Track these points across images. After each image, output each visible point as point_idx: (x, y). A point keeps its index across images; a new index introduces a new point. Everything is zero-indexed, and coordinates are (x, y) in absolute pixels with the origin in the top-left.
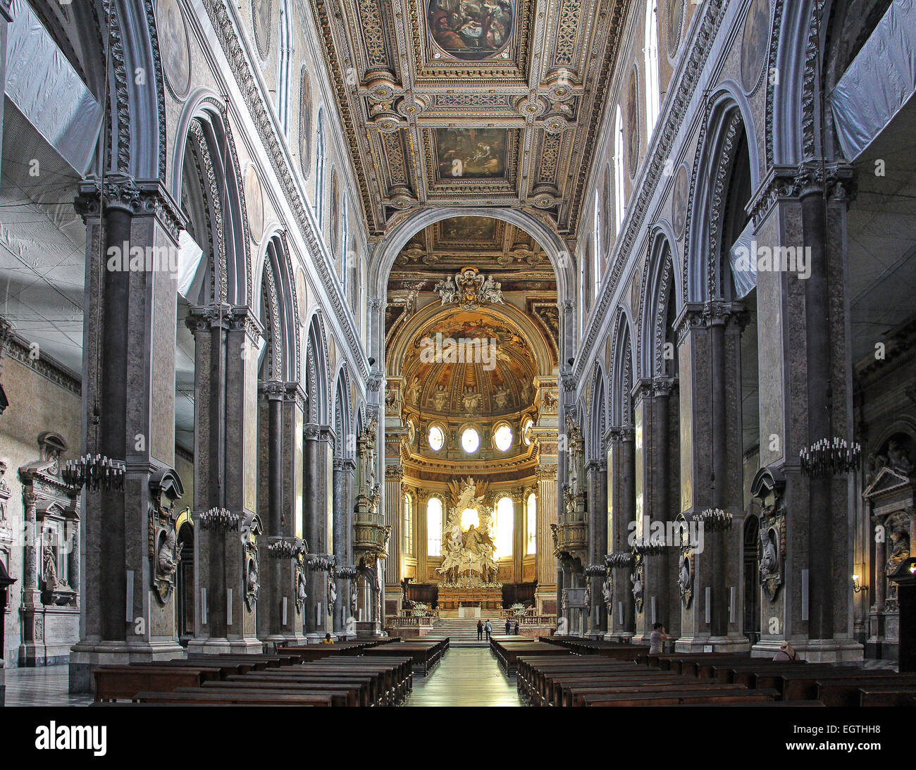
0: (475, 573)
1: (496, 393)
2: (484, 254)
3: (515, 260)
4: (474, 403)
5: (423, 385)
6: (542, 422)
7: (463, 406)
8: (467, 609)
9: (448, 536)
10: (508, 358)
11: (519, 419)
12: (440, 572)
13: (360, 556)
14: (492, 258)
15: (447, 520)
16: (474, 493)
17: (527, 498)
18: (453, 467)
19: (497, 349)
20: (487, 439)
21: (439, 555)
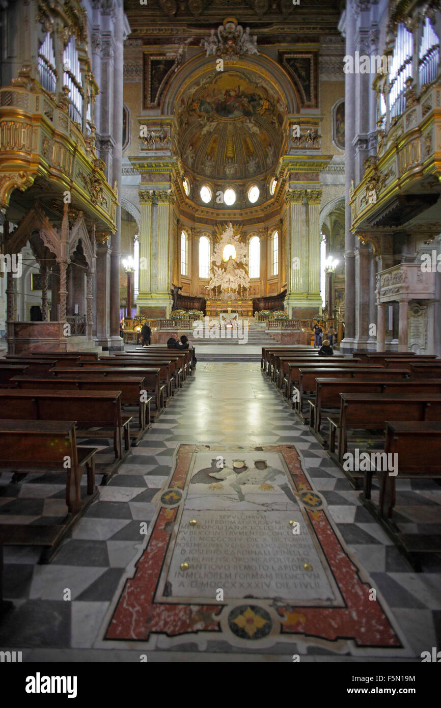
0: (233, 290)
1: (248, 163)
4: (232, 171)
5: (195, 153)
7: (225, 172)
9: (214, 263)
10: (258, 129)
11: (265, 179)
12: (208, 289)
15: (213, 251)
16: (232, 233)
17: (271, 235)
18: (218, 215)
19: (250, 122)
20: (242, 195)
21: (207, 277)
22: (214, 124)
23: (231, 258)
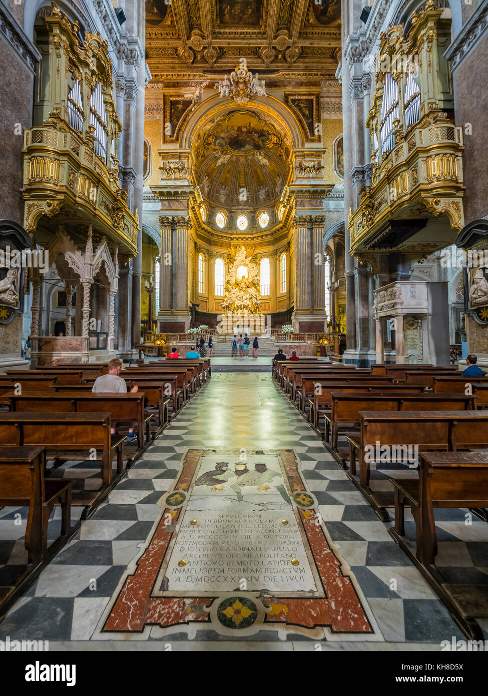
0: (247, 307)
1: (258, 191)
4: (244, 198)
5: (211, 182)
7: (238, 200)
9: (228, 282)
10: (267, 161)
11: (274, 205)
12: (223, 306)
15: (228, 272)
16: (245, 256)
17: (279, 256)
18: (232, 238)
19: (260, 154)
21: (222, 295)
22: (228, 157)
23: (243, 277)
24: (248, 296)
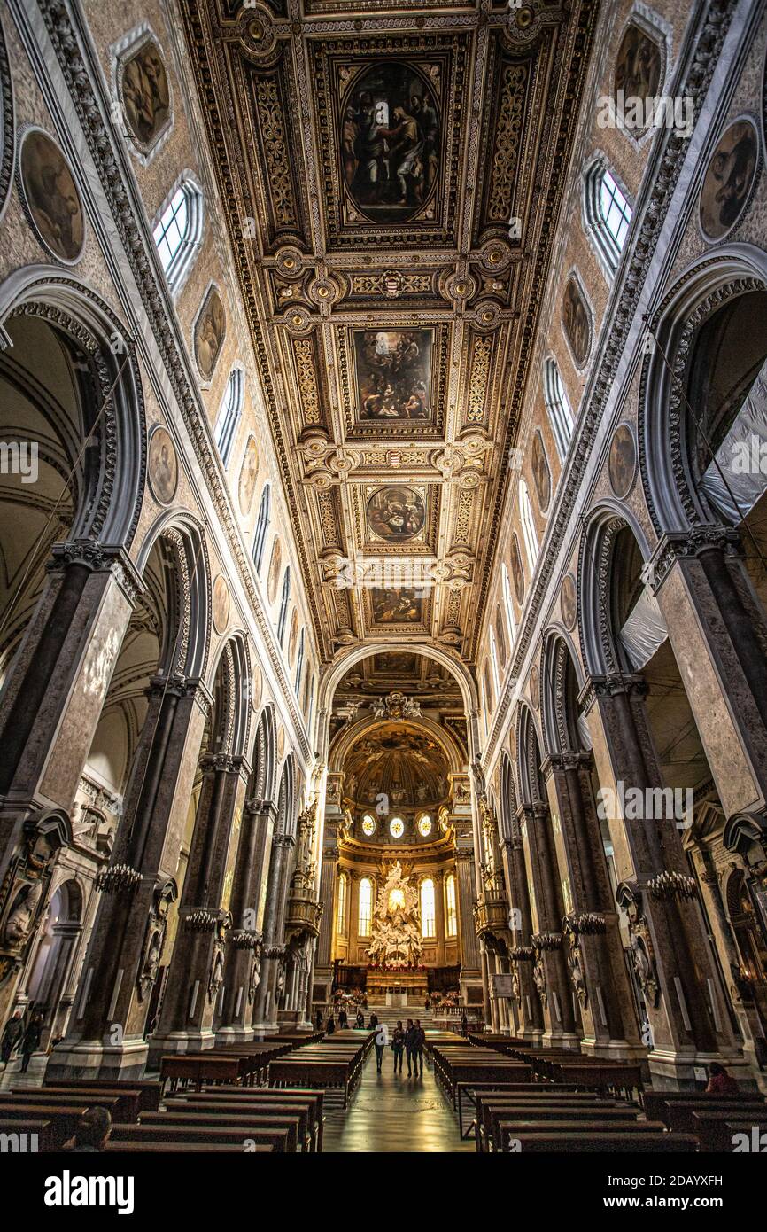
0: (403, 956)
1: (417, 788)
2: (406, 681)
3: (430, 686)
4: (400, 796)
6: (457, 810)
8: (394, 995)
9: (376, 916)
10: (427, 761)
11: (436, 810)
12: (369, 954)
13: (291, 934)
14: (413, 685)
15: (376, 899)
16: (400, 875)
17: (446, 880)
18: (383, 851)
19: (418, 753)
20: (411, 827)
21: (368, 934)
22: (379, 755)
23: (398, 907)
24: (405, 938)
